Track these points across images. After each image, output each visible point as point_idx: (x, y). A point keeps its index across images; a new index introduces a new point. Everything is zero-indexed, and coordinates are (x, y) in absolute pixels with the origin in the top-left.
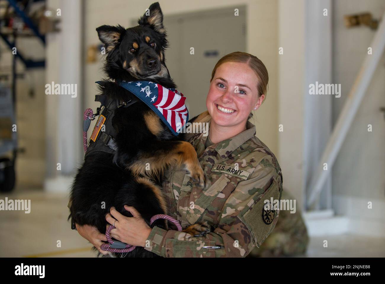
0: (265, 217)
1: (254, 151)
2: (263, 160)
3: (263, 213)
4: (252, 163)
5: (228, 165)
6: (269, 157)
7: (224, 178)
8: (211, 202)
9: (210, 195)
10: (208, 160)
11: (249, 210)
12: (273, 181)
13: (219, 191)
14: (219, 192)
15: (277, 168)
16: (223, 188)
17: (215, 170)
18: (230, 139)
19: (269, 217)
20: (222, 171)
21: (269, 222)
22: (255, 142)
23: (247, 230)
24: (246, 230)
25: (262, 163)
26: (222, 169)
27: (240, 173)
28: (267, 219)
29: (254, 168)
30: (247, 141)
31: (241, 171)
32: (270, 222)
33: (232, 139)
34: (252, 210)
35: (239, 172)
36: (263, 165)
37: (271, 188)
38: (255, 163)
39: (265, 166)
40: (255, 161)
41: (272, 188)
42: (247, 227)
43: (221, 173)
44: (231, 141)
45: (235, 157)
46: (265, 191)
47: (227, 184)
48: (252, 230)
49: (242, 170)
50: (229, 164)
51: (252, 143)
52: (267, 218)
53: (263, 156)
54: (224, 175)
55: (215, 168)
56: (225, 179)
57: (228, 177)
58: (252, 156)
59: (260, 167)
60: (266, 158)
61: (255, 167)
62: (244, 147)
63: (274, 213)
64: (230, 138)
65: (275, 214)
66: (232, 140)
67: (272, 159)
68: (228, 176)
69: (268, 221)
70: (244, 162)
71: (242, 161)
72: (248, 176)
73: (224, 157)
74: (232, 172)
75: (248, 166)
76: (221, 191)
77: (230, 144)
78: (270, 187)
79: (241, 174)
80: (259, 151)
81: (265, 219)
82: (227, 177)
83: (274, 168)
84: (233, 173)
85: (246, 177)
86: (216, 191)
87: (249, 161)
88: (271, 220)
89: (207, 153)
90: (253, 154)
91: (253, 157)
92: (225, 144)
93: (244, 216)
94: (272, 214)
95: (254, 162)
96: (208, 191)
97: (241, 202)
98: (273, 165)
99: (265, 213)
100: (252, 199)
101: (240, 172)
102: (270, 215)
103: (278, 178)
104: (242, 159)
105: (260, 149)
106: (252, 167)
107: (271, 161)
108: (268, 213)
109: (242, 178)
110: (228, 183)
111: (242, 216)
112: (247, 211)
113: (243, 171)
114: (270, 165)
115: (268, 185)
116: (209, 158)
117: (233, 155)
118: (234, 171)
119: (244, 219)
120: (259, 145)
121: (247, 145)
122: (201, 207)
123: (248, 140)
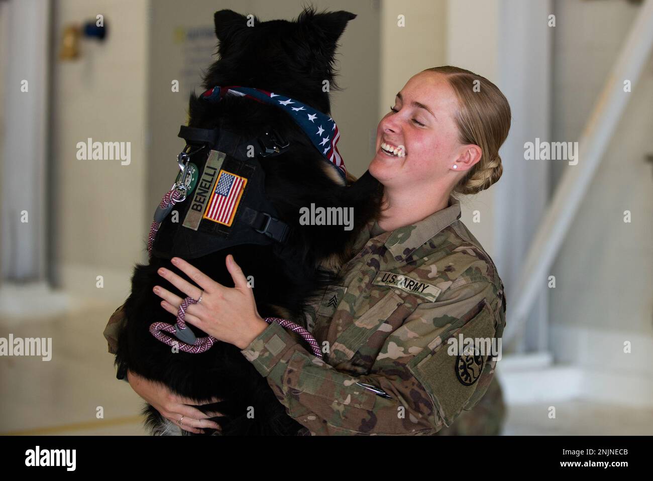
0: (461, 371)
1: (455, 253)
2: (470, 268)
3: (457, 363)
4: (449, 274)
5: (404, 273)
6: (482, 264)
7: (392, 297)
8: (366, 339)
9: (365, 326)
10: (371, 263)
11: (430, 356)
12: (483, 307)
13: (382, 319)
14: (381, 322)
15: (496, 284)
16: (389, 315)
17: (379, 282)
18: (413, 225)
19: (469, 371)
20: (391, 285)
21: (468, 382)
22: (458, 233)
23: (423, 391)
24: (421, 392)
25: (467, 275)
26: (392, 280)
27: (424, 289)
28: (465, 376)
29: (450, 283)
30: (443, 231)
31: (426, 286)
32: (470, 380)
33: (416, 226)
34: (436, 355)
35: (422, 287)
36: (468, 277)
37: (477, 318)
38: (454, 272)
39: (472, 280)
40: (454, 270)
41: (479, 319)
42: (424, 386)
43: (389, 288)
44: (414, 230)
45: (418, 262)
46: (465, 324)
47: (397, 307)
48: (432, 393)
49: (428, 283)
50: (406, 272)
51: (452, 235)
52: (466, 372)
53: (471, 262)
54: (394, 292)
55: (379, 279)
56: (395, 299)
57: (400, 296)
58: (449, 261)
59: (462, 282)
60: (477, 266)
61: (453, 281)
62: (436, 242)
63: (480, 366)
64: (414, 223)
65: (484, 367)
66: (417, 229)
67: (486, 267)
68: (401, 294)
69: (466, 379)
70: (434, 269)
71: (431, 268)
72: (437, 296)
73: (400, 260)
74: (409, 287)
75: (439, 277)
76: (385, 319)
77: (412, 235)
78: (475, 318)
79: (425, 291)
80: (464, 252)
81: (460, 374)
82: (398, 295)
83: (491, 284)
84: (410, 289)
85: (434, 297)
86: (377, 319)
87: (443, 268)
88: (474, 378)
89: (368, 249)
90: (452, 257)
91: (452, 262)
92: (402, 234)
93: (419, 365)
94: (475, 366)
95: (452, 272)
96: (362, 318)
97: (417, 338)
98: (489, 278)
99: (461, 363)
100: (439, 336)
101: (424, 286)
102: (471, 369)
103: (494, 303)
104: (431, 264)
105: (465, 247)
106: (447, 279)
107: (484, 271)
108: (467, 363)
109: (426, 298)
110: (399, 305)
111: (416, 365)
112: (426, 357)
113: (428, 286)
114: (483, 279)
115: (473, 314)
116: (372, 260)
117: (415, 258)
118: (412, 285)
119: (417, 371)
120: (465, 239)
121: (443, 238)
122: (347, 348)
123: (445, 229)
